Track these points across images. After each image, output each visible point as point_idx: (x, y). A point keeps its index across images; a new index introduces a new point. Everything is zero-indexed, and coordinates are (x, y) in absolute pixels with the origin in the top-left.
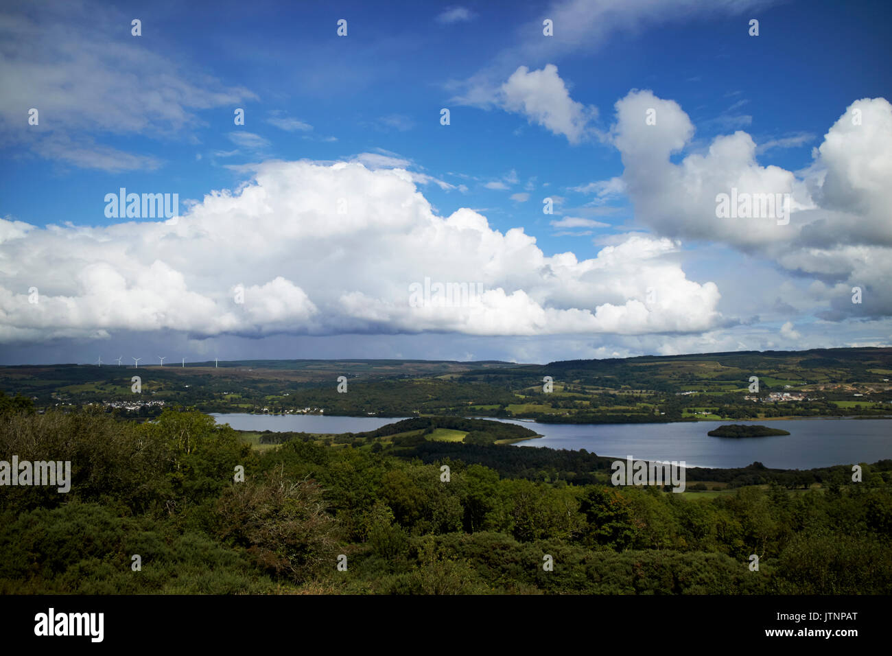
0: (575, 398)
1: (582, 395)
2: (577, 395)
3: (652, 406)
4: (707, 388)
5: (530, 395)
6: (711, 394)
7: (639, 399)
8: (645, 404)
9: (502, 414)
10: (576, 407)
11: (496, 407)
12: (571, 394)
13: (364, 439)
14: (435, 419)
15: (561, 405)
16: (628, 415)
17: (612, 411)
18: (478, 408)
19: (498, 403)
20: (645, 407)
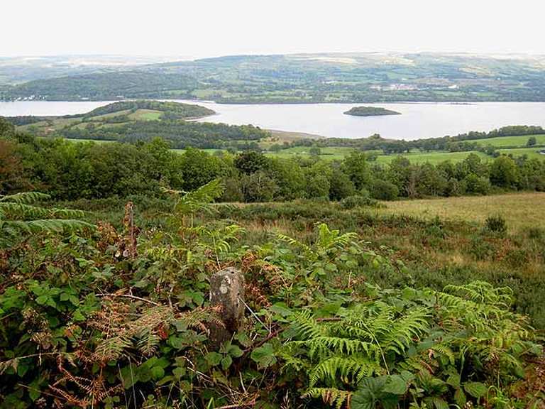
0: (245, 85)
1: (251, 83)
2: (247, 82)
3: (304, 91)
4: (345, 79)
5: (211, 82)
6: (349, 83)
7: (293, 86)
8: (298, 90)
9: (189, 97)
10: (245, 92)
11: (184, 92)
12: (243, 82)
13: (80, 119)
14: (136, 102)
15: (235, 90)
16: (286, 98)
17: (274, 95)
18: (170, 92)
19: (185, 89)
20: (297, 92)
